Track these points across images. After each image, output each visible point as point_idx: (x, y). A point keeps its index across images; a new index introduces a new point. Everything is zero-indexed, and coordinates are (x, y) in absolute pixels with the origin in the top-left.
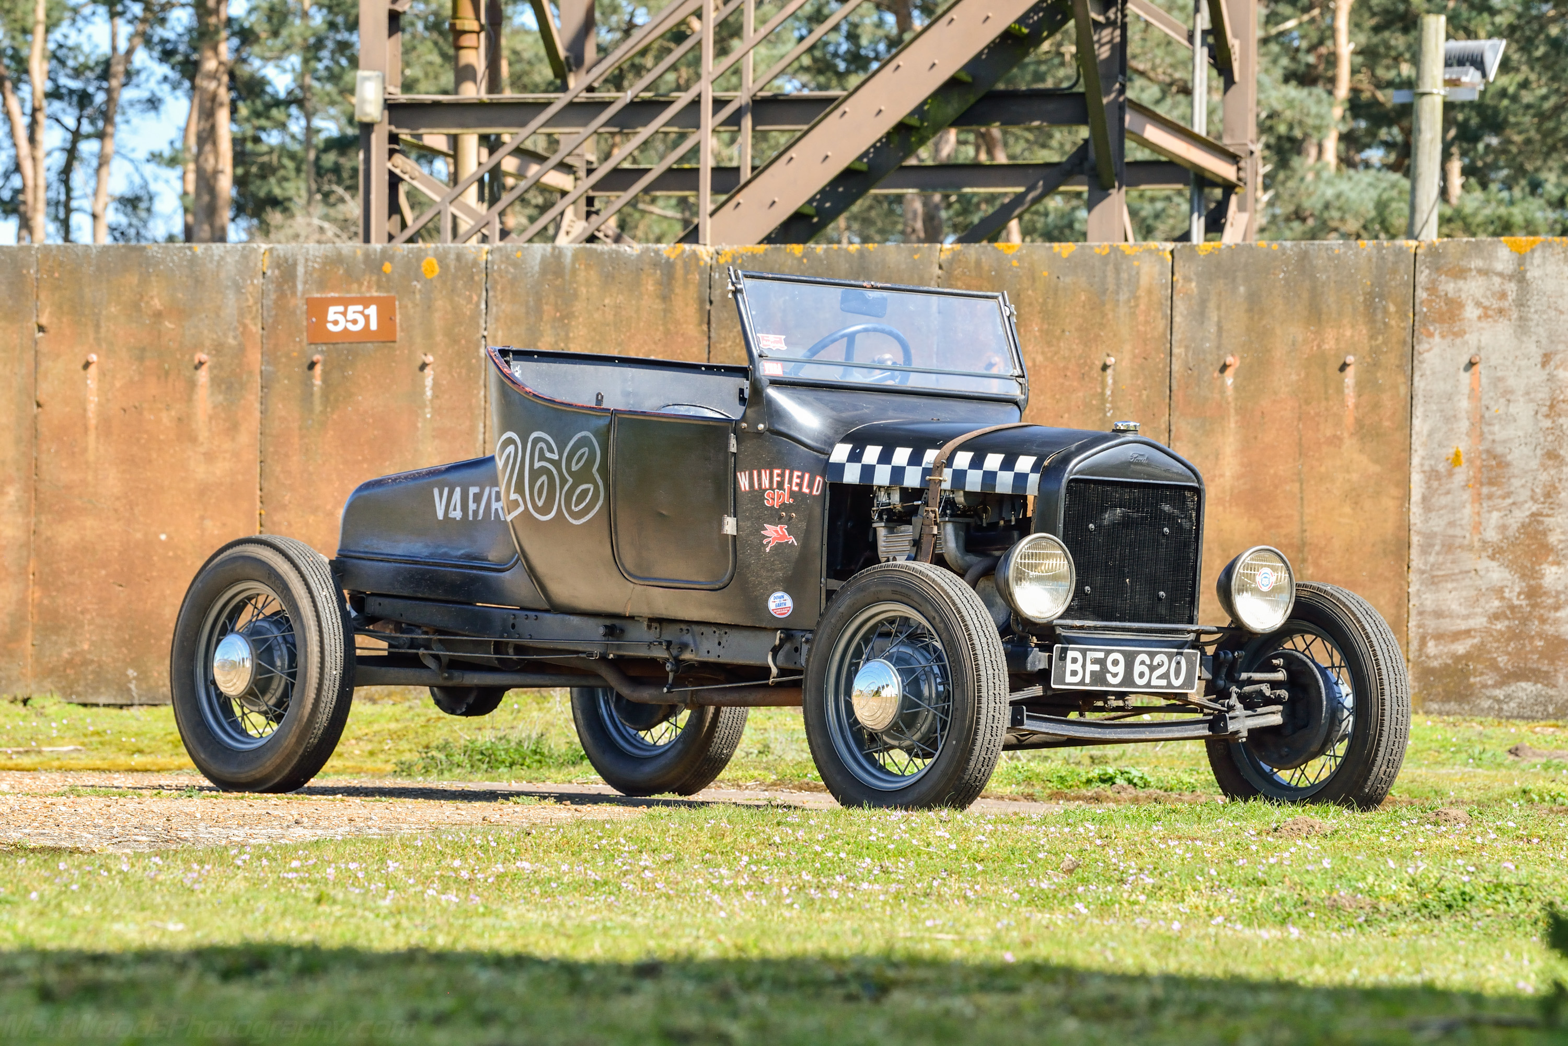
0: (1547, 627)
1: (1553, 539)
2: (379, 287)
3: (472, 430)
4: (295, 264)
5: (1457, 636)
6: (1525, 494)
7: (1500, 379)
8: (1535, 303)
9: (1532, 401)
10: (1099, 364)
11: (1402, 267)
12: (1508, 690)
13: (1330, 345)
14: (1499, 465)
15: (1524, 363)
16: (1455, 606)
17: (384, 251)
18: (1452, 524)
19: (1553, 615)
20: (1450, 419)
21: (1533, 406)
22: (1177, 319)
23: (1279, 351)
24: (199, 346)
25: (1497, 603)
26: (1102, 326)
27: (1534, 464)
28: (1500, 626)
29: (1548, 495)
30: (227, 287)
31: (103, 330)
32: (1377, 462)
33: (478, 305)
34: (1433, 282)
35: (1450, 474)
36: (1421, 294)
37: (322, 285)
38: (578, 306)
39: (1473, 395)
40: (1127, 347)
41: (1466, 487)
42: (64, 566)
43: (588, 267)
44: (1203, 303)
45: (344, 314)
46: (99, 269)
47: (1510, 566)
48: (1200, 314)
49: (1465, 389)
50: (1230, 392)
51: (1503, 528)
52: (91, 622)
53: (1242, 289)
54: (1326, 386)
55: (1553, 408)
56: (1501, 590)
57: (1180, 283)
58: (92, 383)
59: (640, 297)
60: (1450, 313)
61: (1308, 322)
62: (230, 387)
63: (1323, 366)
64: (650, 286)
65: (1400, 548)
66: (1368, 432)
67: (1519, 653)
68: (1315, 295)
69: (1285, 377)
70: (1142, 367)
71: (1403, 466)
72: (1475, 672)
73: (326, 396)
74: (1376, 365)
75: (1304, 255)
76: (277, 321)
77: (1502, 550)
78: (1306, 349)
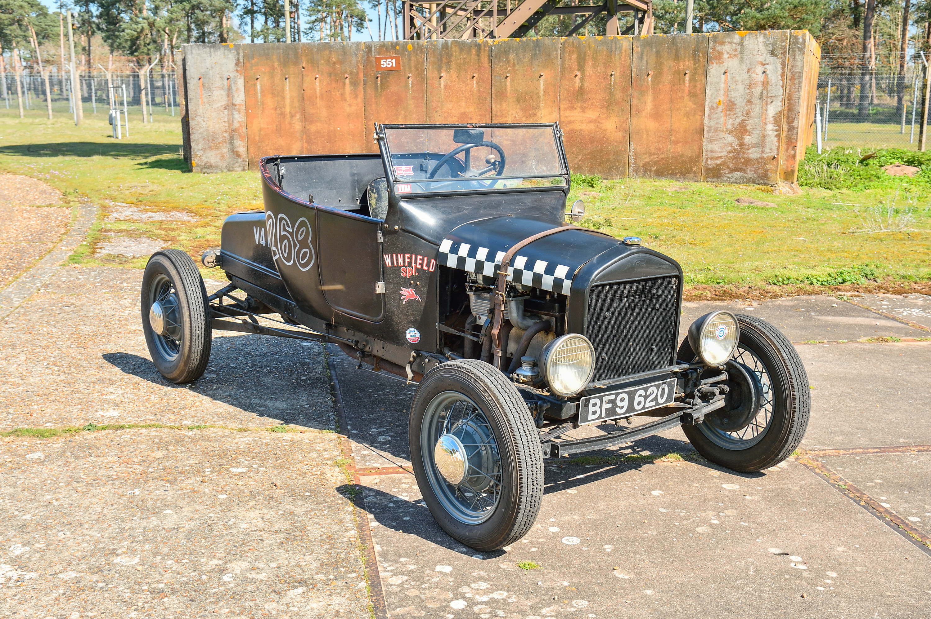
0: (745, 155)
1: (748, 128)
2: (396, 54)
3: (423, 97)
4: (372, 47)
5: (717, 158)
6: (740, 114)
7: (734, 77)
8: (746, 53)
9: (744, 84)
10: (610, 74)
11: (705, 42)
12: (732, 174)
13: (681, 67)
14: (733, 104)
15: (742, 72)
16: (717, 149)
17: (396, 43)
18: (717, 123)
19: (747, 151)
20: (718, 90)
21: (744, 86)
22: (634, 59)
23: (665, 69)
24: (346, 72)
25: (730, 148)
26: (611, 62)
27: (743, 104)
28: (731, 155)
29: (747, 114)
30: (353, 55)
31: (320, 68)
32: (695, 104)
33: (424, 58)
34: (714, 46)
35: (717, 108)
36: (710, 50)
37: (379, 53)
38: (453, 59)
39: (726, 82)
40: (618, 69)
41: (722, 112)
42: (313, 137)
43: (455, 46)
44: (642, 54)
45: (386, 62)
46: (318, 50)
47: (735, 136)
48: (641, 58)
49: (723, 81)
50: (650, 83)
51: (733, 124)
53: (655, 50)
54: (680, 80)
55: (750, 86)
56: (732, 144)
57: (635, 49)
58: (317, 84)
59: (471, 55)
60: (719, 56)
61: (675, 60)
62: (355, 85)
63: (679, 74)
64: (474, 52)
65: (701, 131)
66: (692, 95)
67: (736, 163)
68: (677, 51)
69: (667, 78)
70: (623, 75)
71: (703, 105)
72: (722, 169)
73: (381, 87)
74: (695, 73)
75: (674, 38)
76: (367, 65)
77: (732, 131)
78: (674, 69)
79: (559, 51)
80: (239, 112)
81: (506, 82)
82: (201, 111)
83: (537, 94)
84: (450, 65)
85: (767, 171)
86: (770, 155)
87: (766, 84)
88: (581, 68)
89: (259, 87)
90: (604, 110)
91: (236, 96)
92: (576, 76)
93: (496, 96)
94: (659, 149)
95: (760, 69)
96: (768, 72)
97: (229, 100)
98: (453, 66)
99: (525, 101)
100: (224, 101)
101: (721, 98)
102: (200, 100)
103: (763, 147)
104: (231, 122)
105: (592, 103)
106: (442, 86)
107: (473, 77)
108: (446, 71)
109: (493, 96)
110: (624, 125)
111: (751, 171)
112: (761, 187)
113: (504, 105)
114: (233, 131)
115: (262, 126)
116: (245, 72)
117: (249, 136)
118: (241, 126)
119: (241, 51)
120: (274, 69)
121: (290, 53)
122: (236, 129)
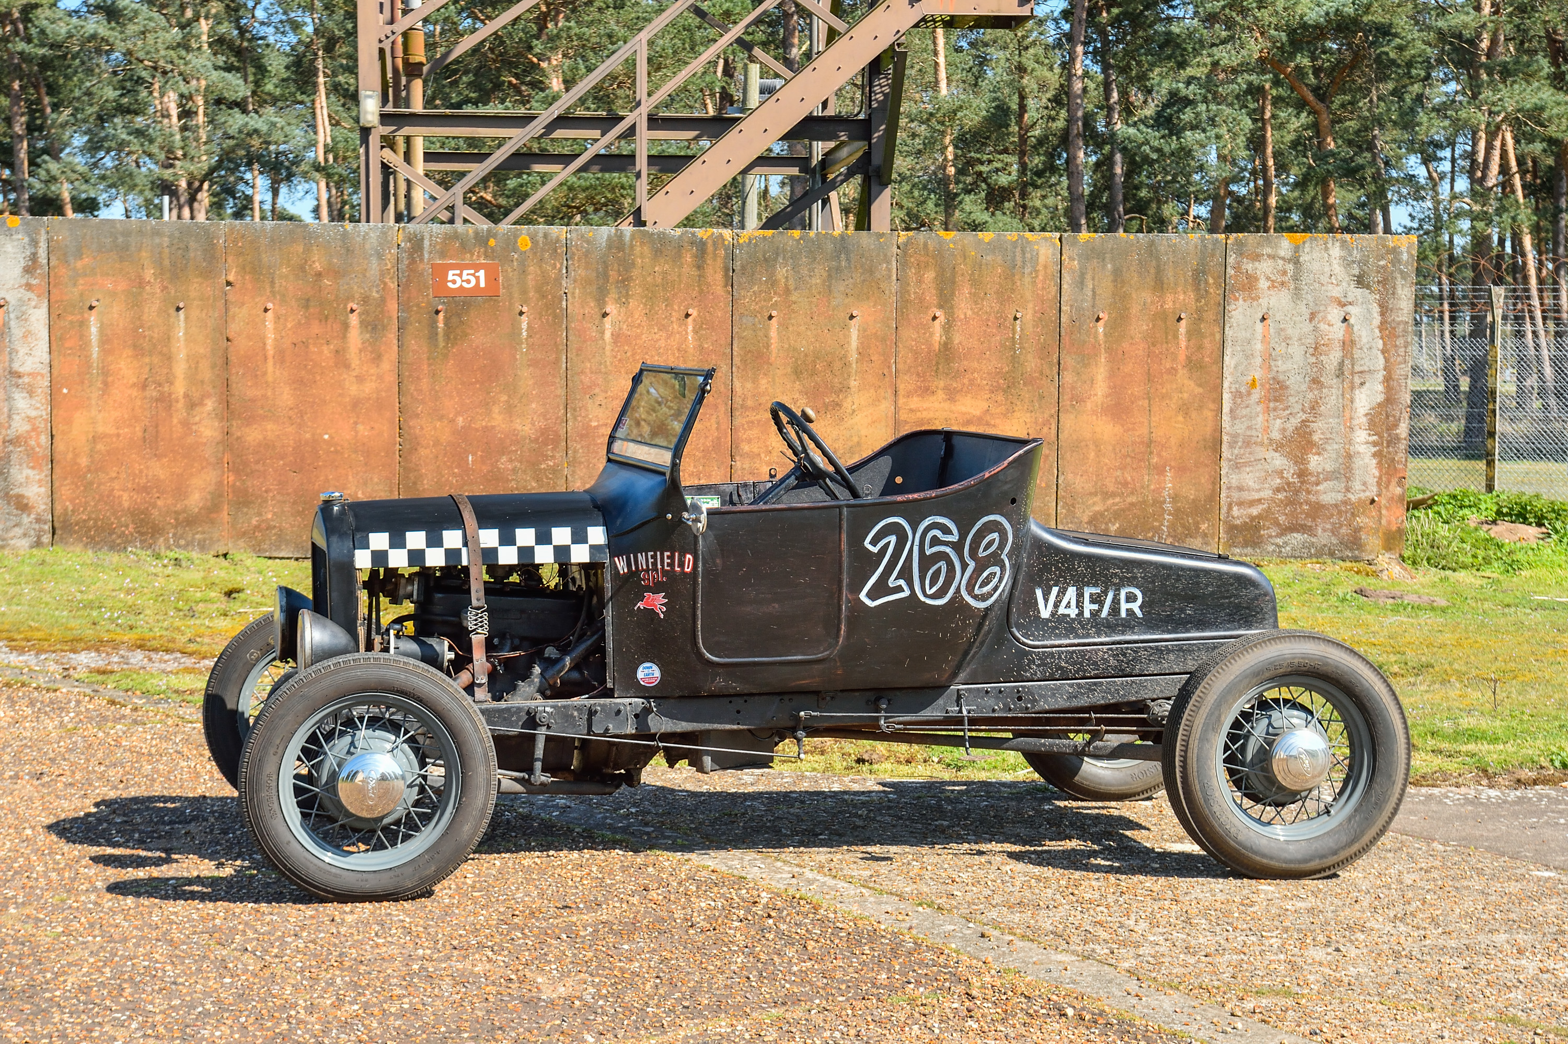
0: (1311, 496)
1: (1316, 437)
2: (486, 257)
3: (557, 361)
4: (422, 239)
5: (1252, 503)
6: (1298, 407)
7: (1282, 330)
8: (1306, 278)
9: (1303, 344)
10: (1011, 317)
11: (1218, 252)
12: (1285, 539)
13: (1169, 305)
14: (1281, 388)
15: (1298, 319)
16: (1251, 483)
17: (489, 230)
18: (1249, 428)
19: (1314, 488)
20: (1249, 357)
21: (1304, 348)
22: (1065, 286)
23: (1135, 310)
24: (350, 298)
25: (1278, 481)
26: (1013, 291)
27: (1304, 387)
28: (1280, 496)
29: (1313, 408)
30: (371, 255)
31: (277, 285)
32: (1200, 385)
33: (560, 270)
34: (1238, 263)
35: (1249, 394)
36: (1230, 271)
37: (443, 255)
38: (635, 273)
39: (1265, 339)
40: (1030, 305)
41: (1259, 403)
42: (251, 458)
43: (642, 244)
44: (1082, 275)
45: (460, 275)
46: (273, 240)
47: (1288, 456)
48: (1081, 283)
49: (1259, 336)
50: (1101, 337)
51: (1284, 430)
52: (273, 498)
53: (1109, 266)
54: (1167, 333)
55: (1317, 349)
56: (1281, 472)
57: (1066, 261)
58: (269, 325)
59: (681, 266)
60: (1249, 285)
61: (1154, 289)
62: (375, 328)
63: (1165, 319)
64: (688, 258)
65: (1216, 444)
66: (1194, 365)
67: (1293, 514)
68: (1159, 271)
69: (1139, 327)
70: (1040, 319)
71: (1218, 388)
72: (1264, 528)
73: (447, 336)
74: (1200, 319)
75: (1152, 243)
76: (409, 281)
77: (1282, 446)
78: (1153, 308)
79: (894, 263)
80: (31, 393)
81: (767, 329)
83: (844, 358)
84: (627, 288)
85: (1358, 530)
86: (1363, 495)
87: (1348, 345)
88: (945, 300)
89: (94, 330)
90: (1000, 397)
91: (22, 351)
92: (935, 318)
93: (744, 361)
94: (1125, 484)
95: (1335, 314)
96: (1352, 321)
98: (636, 289)
99: (814, 373)
101: (1257, 374)
103: (1348, 479)
104: (3, 418)
105: (972, 381)
106: (608, 335)
107: (687, 315)
108: (618, 301)
109: (737, 360)
110: (1045, 430)
111: (1324, 530)
112: (1348, 564)
113: (764, 381)
114: (10, 442)
115: (101, 429)
116: (53, 291)
117: (57, 457)
118: (34, 429)
119: (43, 238)
120: (141, 284)
121: (193, 245)
122: (18, 437)
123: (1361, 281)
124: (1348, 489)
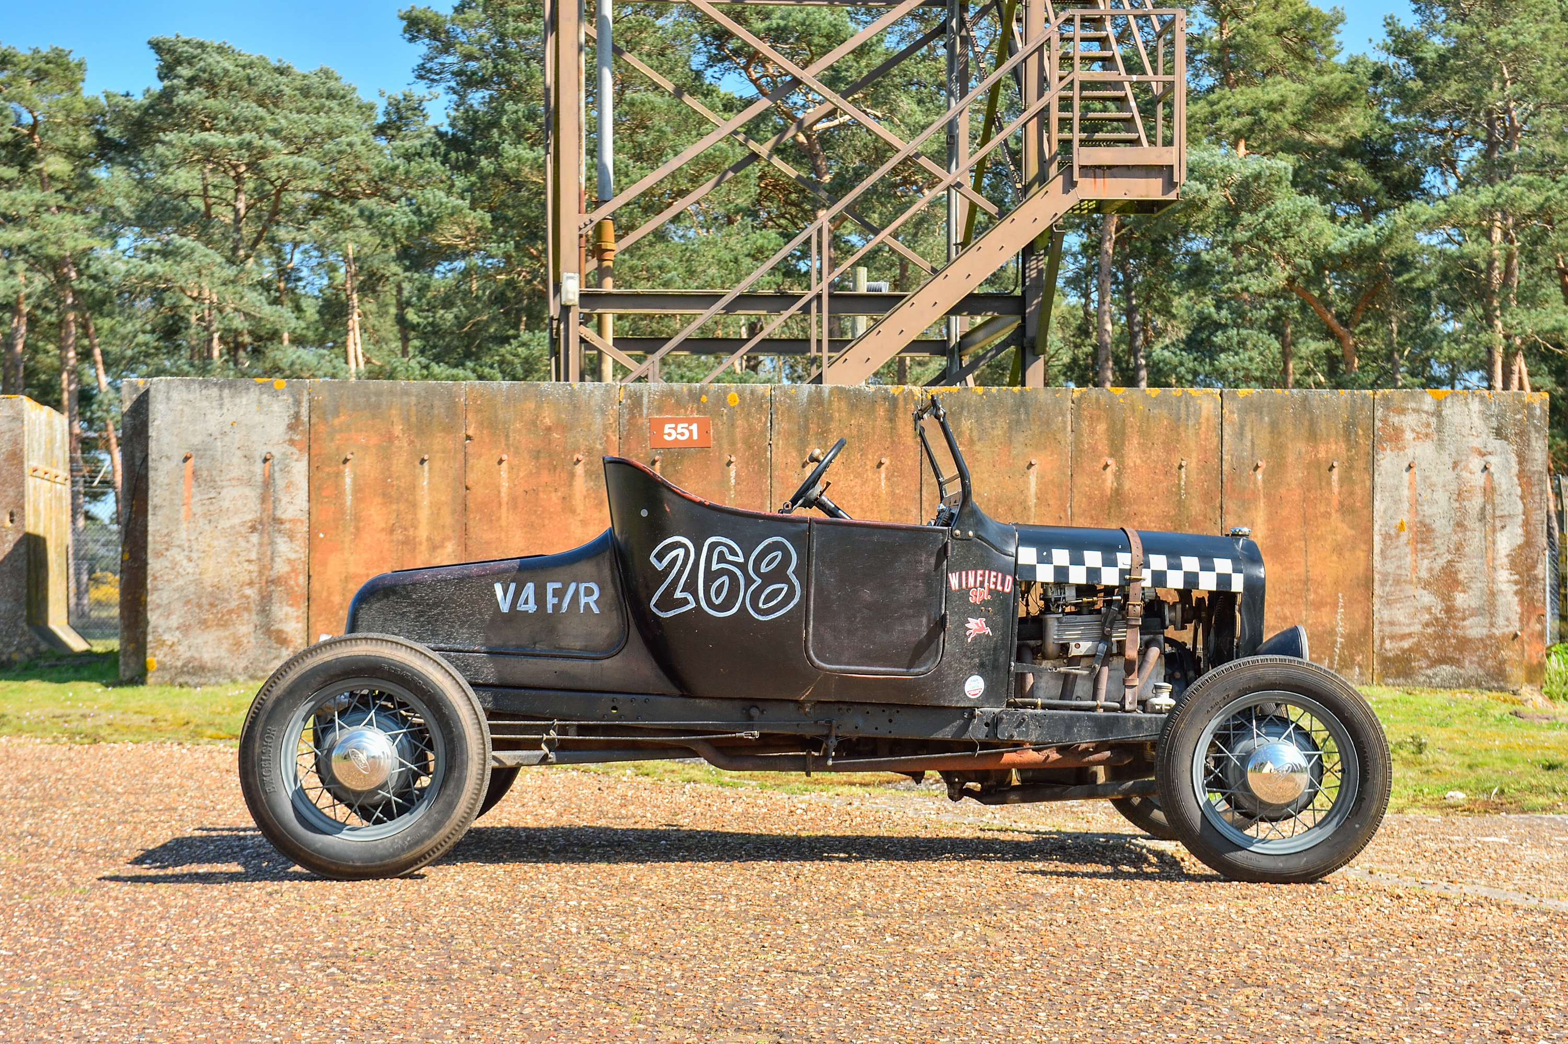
0: (1458, 631)
1: (1461, 576)
2: (699, 412)
3: (762, 506)
4: (641, 396)
5: (1403, 637)
6: (1443, 549)
7: (1427, 477)
8: (1447, 430)
9: (1447, 491)
10: (1176, 465)
11: (1366, 406)
12: (1435, 670)
13: (1322, 455)
14: (1428, 531)
15: (1442, 467)
16: (1402, 619)
17: (701, 388)
18: (1399, 567)
19: (1462, 623)
20: (1397, 502)
21: (1447, 494)
22: (1226, 437)
23: (1291, 459)
24: (576, 450)
25: (1427, 617)
26: (1178, 441)
27: (1449, 530)
28: (1430, 630)
29: (1458, 549)
30: (595, 411)
31: (511, 439)
32: (1353, 528)
33: (765, 423)
34: (1385, 416)
35: (1398, 536)
36: (1378, 424)
37: (660, 410)
38: (833, 425)
39: (1412, 486)
40: (1194, 455)
41: (1407, 544)
43: (840, 399)
44: (1242, 427)
45: (675, 429)
46: (507, 398)
47: (1434, 593)
48: (1241, 434)
49: (1406, 483)
50: (1260, 484)
51: (1431, 569)
53: (1266, 419)
54: (1320, 480)
55: (1460, 495)
56: (1430, 608)
57: (1226, 416)
58: (504, 474)
59: (875, 420)
60: (1396, 435)
61: (1308, 440)
63: (1318, 467)
64: (881, 412)
65: (1367, 583)
66: (1346, 509)
67: (1441, 648)
68: (1312, 424)
69: (1295, 475)
70: (1204, 467)
71: (1369, 530)
72: (1415, 660)
74: (1351, 467)
75: (1305, 399)
76: (629, 434)
77: (1430, 584)
78: (1307, 457)
79: (1069, 416)
80: (291, 538)
82: (182, 535)
83: (1023, 503)
84: (826, 439)
85: (1502, 662)
86: (1506, 630)
87: (1489, 491)
88: (1116, 450)
89: (348, 480)
91: (285, 500)
92: (1106, 466)
95: (1476, 463)
96: (1492, 469)
97: (264, 510)
100: (251, 510)
101: (1405, 518)
102: (183, 510)
103: (1492, 615)
104: (267, 560)
105: (1141, 524)
107: (880, 464)
109: (925, 505)
111: (1471, 662)
112: (1494, 694)
114: (273, 582)
115: (352, 570)
116: (313, 446)
117: (313, 595)
118: (294, 570)
119: (305, 398)
120: (391, 438)
121: (437, 403)
122: (279, 578)
123: (1499, 433)
124: (1492, 625)
